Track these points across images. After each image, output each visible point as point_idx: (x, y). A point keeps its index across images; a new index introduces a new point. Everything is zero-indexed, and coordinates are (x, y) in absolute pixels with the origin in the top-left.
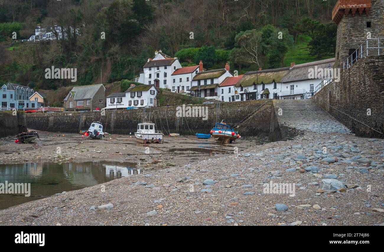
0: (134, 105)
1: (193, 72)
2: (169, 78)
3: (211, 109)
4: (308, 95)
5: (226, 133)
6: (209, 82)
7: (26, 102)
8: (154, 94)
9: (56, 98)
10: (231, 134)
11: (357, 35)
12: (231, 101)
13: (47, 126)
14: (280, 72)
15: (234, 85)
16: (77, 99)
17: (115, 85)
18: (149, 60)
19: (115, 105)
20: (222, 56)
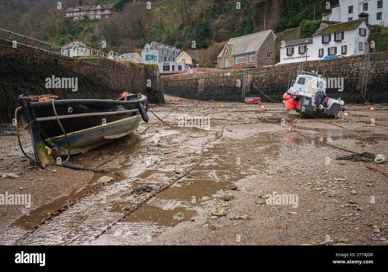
7: (171, 64)
8: (365, 35)
9: (207, 58)
13: (196, 93)
16: (236, 54)
17: (285, 35)
19: (293, 58)
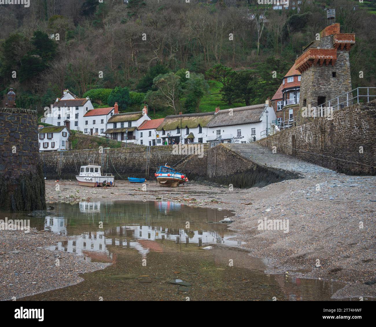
0: (44, 147)
1: (108, 114)
2: (81, 120)
3: (141, 152)
4: (235, 140)
5: (175, 176)
6: (126, 125)
8: (66, 136)
10: (181, 177)
11: (324, 83)
12: (152, 145)
14: (205, 117)
15: (155, 129)
18: (57, 100)
20: (136, 98)
